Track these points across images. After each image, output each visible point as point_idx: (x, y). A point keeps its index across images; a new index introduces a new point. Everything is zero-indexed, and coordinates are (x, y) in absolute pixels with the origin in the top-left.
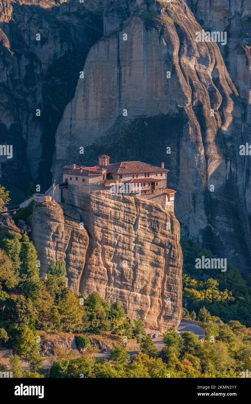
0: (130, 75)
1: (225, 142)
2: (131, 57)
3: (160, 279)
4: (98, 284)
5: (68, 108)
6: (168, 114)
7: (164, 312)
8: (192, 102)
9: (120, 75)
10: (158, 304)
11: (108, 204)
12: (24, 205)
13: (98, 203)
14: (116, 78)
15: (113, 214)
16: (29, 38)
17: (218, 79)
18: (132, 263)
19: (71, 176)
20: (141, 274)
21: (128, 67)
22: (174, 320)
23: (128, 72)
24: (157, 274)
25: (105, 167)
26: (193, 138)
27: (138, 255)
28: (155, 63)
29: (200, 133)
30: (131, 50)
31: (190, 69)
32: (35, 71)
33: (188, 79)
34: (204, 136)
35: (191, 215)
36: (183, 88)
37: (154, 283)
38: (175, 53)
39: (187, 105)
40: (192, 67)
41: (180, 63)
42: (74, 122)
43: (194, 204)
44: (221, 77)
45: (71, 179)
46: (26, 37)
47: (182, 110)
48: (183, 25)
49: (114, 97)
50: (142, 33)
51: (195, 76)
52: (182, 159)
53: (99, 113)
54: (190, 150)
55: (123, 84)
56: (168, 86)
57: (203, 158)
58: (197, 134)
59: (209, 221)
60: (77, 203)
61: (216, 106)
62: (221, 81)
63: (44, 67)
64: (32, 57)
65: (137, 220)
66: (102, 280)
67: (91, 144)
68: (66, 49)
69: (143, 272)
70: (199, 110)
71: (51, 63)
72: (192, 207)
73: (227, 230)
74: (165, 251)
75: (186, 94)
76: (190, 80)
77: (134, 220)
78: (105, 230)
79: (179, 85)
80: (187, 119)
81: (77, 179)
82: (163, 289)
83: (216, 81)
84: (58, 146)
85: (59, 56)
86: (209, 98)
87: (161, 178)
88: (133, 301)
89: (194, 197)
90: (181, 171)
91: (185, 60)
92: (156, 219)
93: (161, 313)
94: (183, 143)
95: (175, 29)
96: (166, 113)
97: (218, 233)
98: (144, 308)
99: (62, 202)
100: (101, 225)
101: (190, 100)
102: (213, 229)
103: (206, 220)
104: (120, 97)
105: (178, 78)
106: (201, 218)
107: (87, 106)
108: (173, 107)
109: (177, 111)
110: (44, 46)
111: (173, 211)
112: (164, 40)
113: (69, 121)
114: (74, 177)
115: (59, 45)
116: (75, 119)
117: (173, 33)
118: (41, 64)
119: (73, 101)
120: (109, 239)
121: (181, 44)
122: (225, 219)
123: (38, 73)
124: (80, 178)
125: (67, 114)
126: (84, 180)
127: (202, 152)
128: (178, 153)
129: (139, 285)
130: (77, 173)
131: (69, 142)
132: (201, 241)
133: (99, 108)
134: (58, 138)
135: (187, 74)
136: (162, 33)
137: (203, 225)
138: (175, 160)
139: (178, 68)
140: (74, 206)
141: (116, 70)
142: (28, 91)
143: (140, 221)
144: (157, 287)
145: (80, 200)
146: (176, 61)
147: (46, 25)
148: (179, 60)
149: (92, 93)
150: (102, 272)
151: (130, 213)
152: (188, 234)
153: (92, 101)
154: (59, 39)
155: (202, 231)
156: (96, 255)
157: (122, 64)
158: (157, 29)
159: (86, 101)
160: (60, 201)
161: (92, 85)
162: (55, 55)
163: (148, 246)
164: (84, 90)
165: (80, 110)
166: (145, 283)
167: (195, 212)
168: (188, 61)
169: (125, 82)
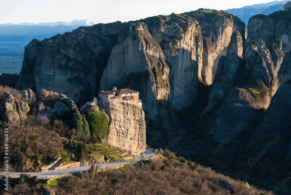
0: (128, 57)
1: (164, 82)
2: (128, 51)
3: (137, 134)
4: (113, 136)
5: (105, 70)
6: (142, 72)
7: (139, 146)
8: (151, 67)
9: (124, 57)
10: (137, 143)
11: (116, 105)
12: (84, 106)
13: (112, 105)
14: (122, 58)
15: (118, 109)
16: (90, 45)
17: (161, 58)
18: (126, 128)
19: (102, 95)
20: (130, 132)
21: (127, 55)
22: (143, 149)
23: (127, 56)
24: (136, 132)
25: (115, 91)
26: (151, 81)
27: (128, 124)
28: (137, 53)
29: (154, 79)
30: (128, 48)
31: (150, 55)
32: (93, 57)
33: (149, 59)
34: (156, 79)
35: (151, 109)
36: (148, 62)
37: (135, 135)
38: (144, 49)
39: (149, 68)
40: (151, 54)
41: (146, 53)
42: (107, 75)
43: (153, 105)
44: (161, 57)
45: (102, 96)
46: (89, 44)
47: (147, 70)
48: (147, 39)
49: (122, 66)
50: (132, 42)
51: (152, 57)
52: (148, 88)
53: (116, 72)
54: (151, 85)
55: (125, 61)
56: (142, 61)
57: (155, 88)
58: (153, 79)
59: (158, 112)
60: (104, 105)
61: (160, 68)
62: (162, 59)
63: (96, 55)
64: (91, 52)
65: (128, 111)
66: (115, 134)
67: (113, 84)
68: (104, 48)
69: (131, 131)
70: (154, 70)
71: (99, 54)
72: (152, 106)
73: (165, 114)
74: (139, 123)
75: (148, 64)
76: (150, 59)
77: (127, 112)
78: (115, 116)
79: (146, 60)
80: (149, 74)
81: (104, 96)
82: (138, 137)
83: (160, 59)
84: (101, 85)
85: (101, 51)
86: (157, 66)
87: (137, 95)
88: (127, 142)
89: (153, 102)
90: (148, 93)
91: (148, 51)
92: (135, 111)
93: (138, 147)
94: (148, 82)
95: (144, 40)
96: (141, 71)
97: (162, 116)
98: (131, 145)
99: (98, 105)
100: (113, 113)
101: (150, 66)
102: (160, 114)
103: (157, 111)
104: (124, 66)
105: (145, 58)
106: (155, 110)
107: (112, 69)
108: (144, 69)
109: (145, 71)
110: (96, 48)
111: (142, 107)
112: (140, 44)
113: (105, 75)
114: (103, 95)
115: (102, 47)
116: (107, 74)
117: (143, 42)
118: (95, 54)
119: (107, 67)
120: (117, 119)
121: (146, 45)
122: (165, 111)
123: (94, 57)
124: (105, 96)
125: (104, 72)
126: (106, 96)
127: (155, 86)
128: (146, 86)
129: (129, 136)
130: (104, 94)
131: (105, 83)
132: (156, 119)
133: (116, 70)
134: (101, 82)
135: (149, 57)
136: (139, 41)
137: (156, 113)
138: (145, 89)
139: (145, 54)
140: (103, 106)
141: (122, 55)
142: (90, 64)
143: (129, 112)
144: (136, 137)
145: (105, 104)
146: (145, 52)
147: (96, 40)
148: (146, 52)
149: (113, 64)
150: (114, 131)
151: (125, 108)
152: (151, 117)
153: (114, 68)
154: (101, 45)
155: (156, 115)
156: (112, 125)
157: (124, 53)
158: (137, 40)
159: (111, 67)
160: (97, 105)
161: (114, 61)
162: (100, 51)
163: (132, 121)
164: (111, 63)
165: (109, 71)
166: (131, 135)
167: (153, 108)
168: (149, 52)
169: (126, 60)
